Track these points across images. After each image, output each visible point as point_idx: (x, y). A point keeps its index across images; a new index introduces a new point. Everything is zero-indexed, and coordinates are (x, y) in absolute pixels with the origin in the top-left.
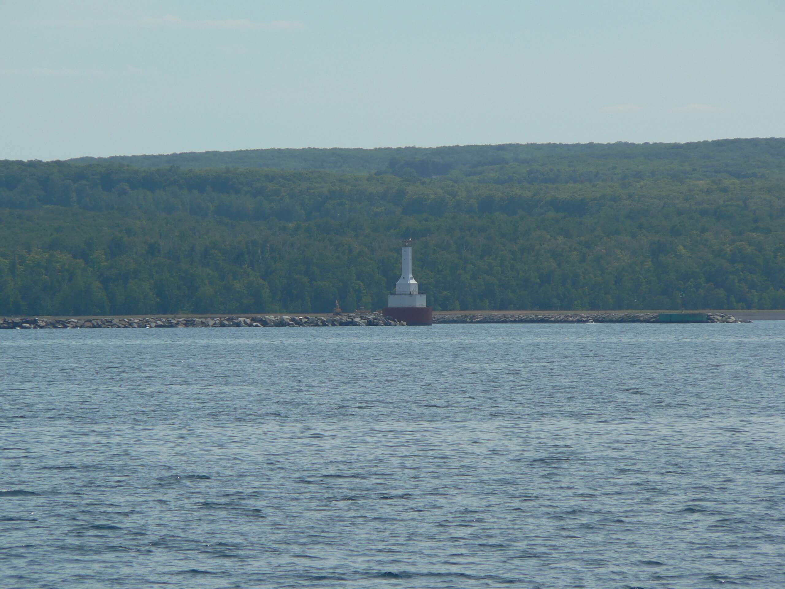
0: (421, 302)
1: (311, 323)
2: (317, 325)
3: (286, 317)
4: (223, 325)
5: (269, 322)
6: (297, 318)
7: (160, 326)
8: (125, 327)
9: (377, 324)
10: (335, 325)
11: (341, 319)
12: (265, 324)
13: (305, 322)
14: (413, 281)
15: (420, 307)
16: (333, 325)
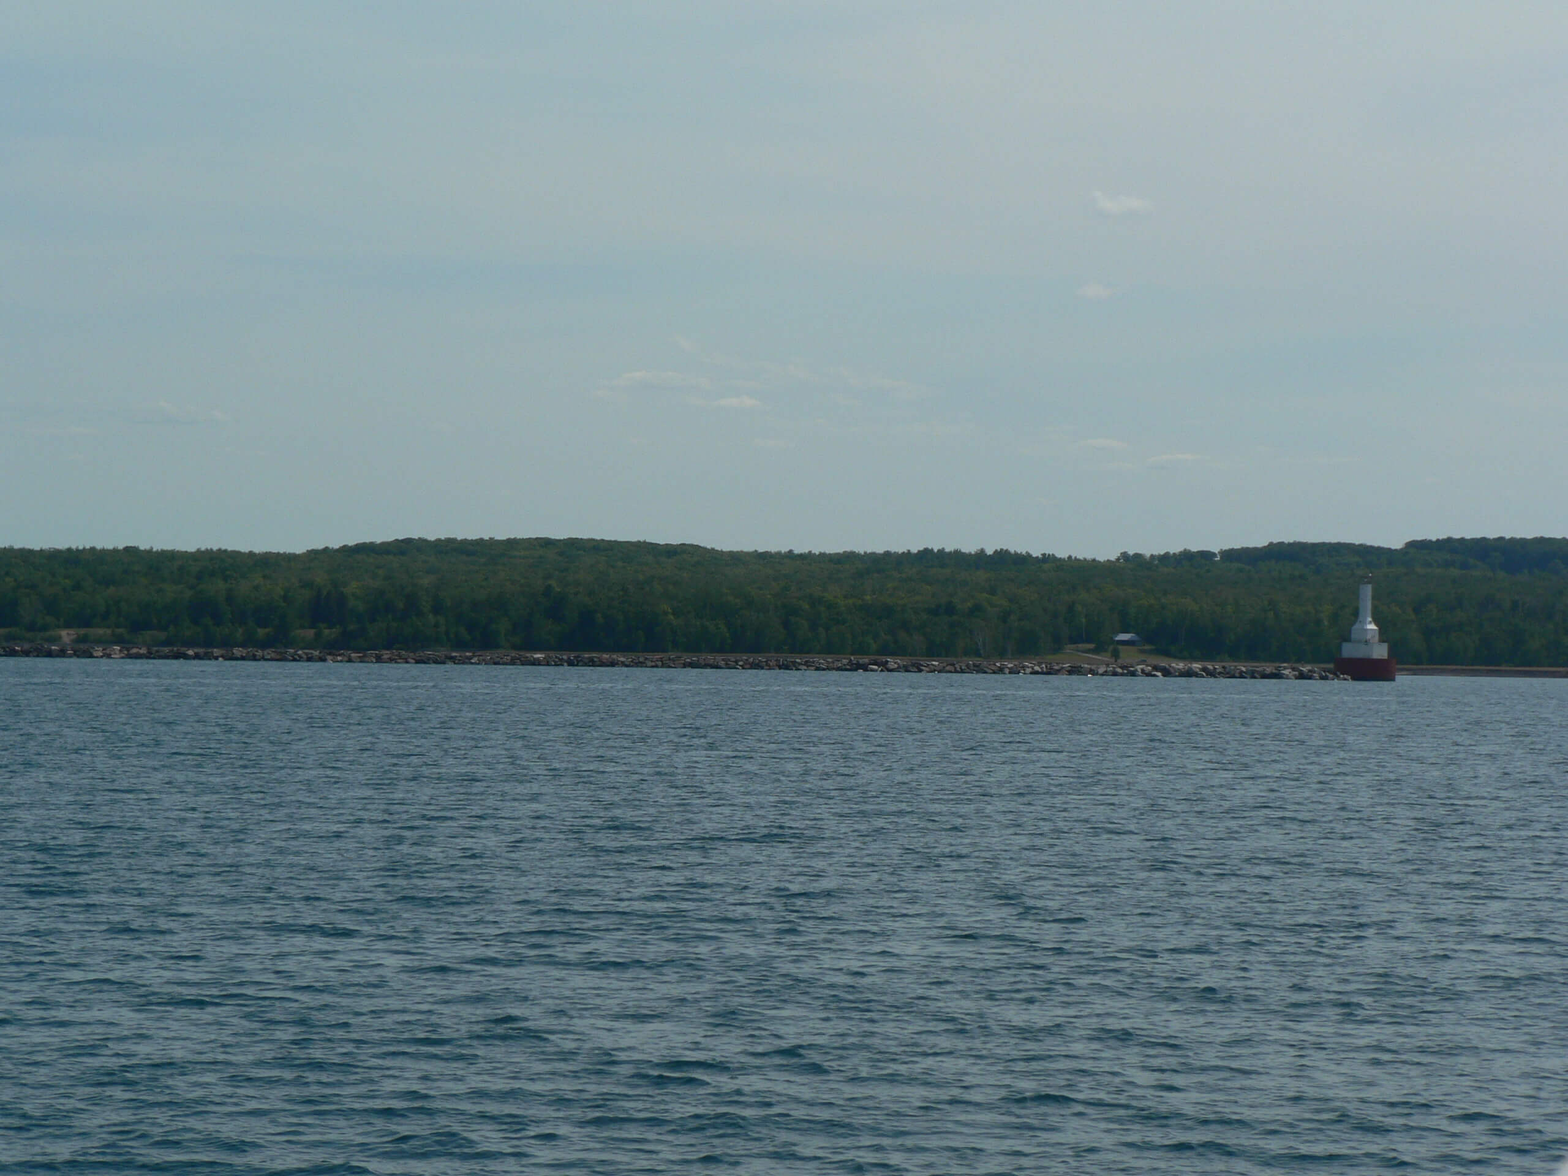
0: (1380, 652)
1: (1228, 673)
2: (1233, 677)
3: (1196, 666)
4: (1115, 674)
5: (1172, 670)
6: (1210, 667)
7: (1037, 673)
8: (994, 673)
9: (1310, 678)
10: (1255, 678)
11: (1264, 670)
12: (1167, 673)
13: (1220, 673)
14: (1372, 627)
15: (1379, 657)
16: (1253, 677)
